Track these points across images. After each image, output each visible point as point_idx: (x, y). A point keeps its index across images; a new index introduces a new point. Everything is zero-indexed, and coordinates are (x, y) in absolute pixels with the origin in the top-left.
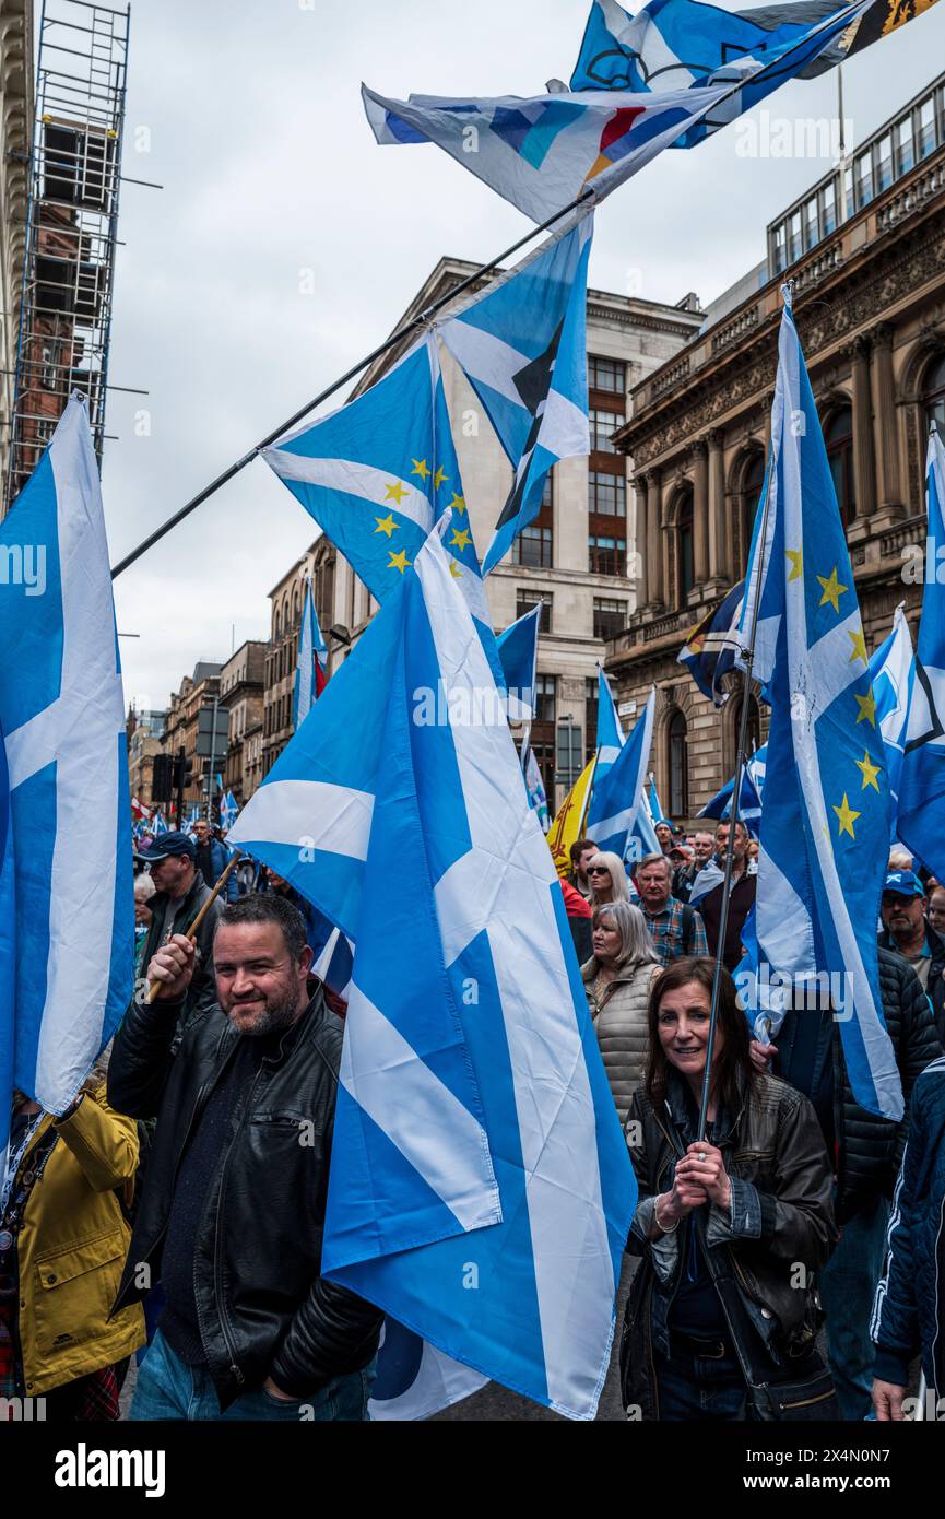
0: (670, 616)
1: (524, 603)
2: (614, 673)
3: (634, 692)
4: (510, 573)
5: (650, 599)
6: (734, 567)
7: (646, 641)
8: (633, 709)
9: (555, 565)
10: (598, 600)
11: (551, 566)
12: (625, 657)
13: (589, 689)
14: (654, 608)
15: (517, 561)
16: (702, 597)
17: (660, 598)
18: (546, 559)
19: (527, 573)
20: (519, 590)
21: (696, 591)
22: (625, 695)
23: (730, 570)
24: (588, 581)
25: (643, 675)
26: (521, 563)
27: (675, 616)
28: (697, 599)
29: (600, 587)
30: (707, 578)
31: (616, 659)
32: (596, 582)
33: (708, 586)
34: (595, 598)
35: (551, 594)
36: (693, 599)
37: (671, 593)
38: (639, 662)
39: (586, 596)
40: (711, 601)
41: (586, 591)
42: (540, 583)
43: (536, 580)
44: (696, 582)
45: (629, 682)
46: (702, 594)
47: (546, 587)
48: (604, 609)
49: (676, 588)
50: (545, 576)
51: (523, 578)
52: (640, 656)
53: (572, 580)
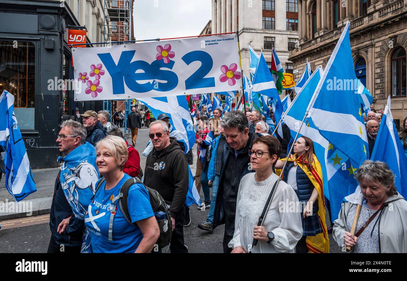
0: (309, 42)
1: (266, 41)
2: (292, 61)
3: (298, 66)
4: (262, 32)
5: (303, 37)
6: (330, 25)
7: (301, 50)
8: (298, 71)
9: (276, 29)
10: (289, 39)
11: (275, 29)
12: (295, 55)
13: (287, 66)
14: (304, 39)
15: (264, 28)
16: (319, 35)
17: (306, 36)
18: (273, 27)
19: (267, 32)
20: (264, 37)
21: (317, 33)
22: (295, 67)
23: (328, 26)
24: (286, 33)
25: (301, 60)
26: (265, 29)
27: (310, 42)
28: (318, 36)
29: (290, 35)
30: (321, 29)
31: (292, 56)
32: (289, 33)
33: (321, 31)
34: (288, 38)
35: (275, 37)
36: (316, 36)
37: (310, 35)
38: (299, 57)
39: (285, 38)
40: (322, 36)
41: (285, 36)
42: (271, 34)
43: (270, 33)
44: (317, 30)
45: (296, 63)
46: (319, 34)
47: (273, 35)
48: (291, 41)
49: (311, 33)
50: (273, 32)
51: (266, 33)
52: (299, 55)
53: (281, 33)
